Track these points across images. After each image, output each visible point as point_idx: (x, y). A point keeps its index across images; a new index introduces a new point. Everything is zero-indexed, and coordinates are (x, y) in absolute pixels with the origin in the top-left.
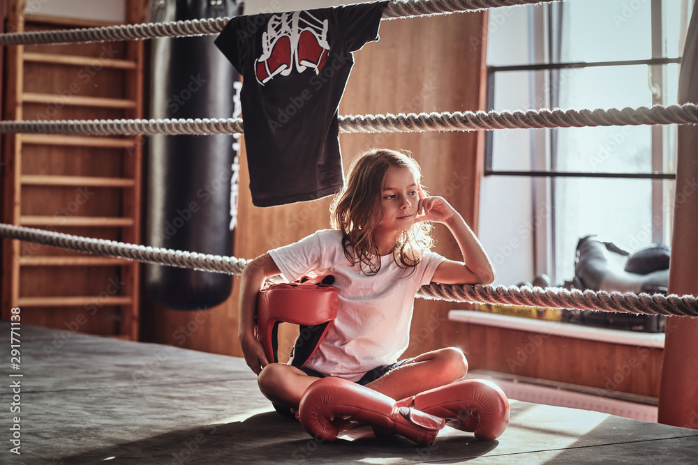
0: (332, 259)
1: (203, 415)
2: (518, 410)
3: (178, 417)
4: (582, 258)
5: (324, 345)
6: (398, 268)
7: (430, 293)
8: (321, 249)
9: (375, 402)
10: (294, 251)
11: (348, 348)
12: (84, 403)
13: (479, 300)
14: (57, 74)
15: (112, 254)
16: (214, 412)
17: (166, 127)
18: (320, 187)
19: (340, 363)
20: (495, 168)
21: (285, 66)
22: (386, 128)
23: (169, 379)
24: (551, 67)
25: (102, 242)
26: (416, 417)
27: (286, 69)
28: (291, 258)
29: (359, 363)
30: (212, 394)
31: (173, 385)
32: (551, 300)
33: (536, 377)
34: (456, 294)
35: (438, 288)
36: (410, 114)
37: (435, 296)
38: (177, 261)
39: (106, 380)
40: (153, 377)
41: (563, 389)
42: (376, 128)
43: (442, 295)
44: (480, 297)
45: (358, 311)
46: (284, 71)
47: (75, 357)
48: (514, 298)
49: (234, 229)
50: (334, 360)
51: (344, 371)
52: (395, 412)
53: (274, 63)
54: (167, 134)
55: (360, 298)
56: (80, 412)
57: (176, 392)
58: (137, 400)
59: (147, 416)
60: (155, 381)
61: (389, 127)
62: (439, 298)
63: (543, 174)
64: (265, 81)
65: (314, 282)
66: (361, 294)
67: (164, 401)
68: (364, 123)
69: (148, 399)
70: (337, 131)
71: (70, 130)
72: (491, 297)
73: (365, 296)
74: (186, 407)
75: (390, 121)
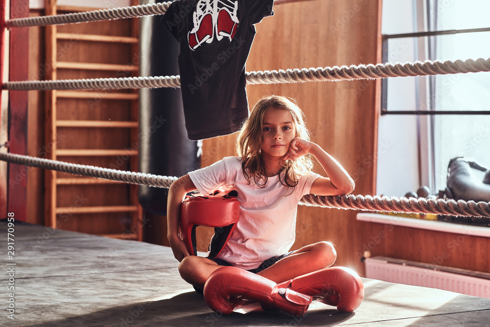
0: (234, 179)
1: (141, 294)
2: (379, 288)
3: (123, 296)
4: (452, 174)
5: (230, 242)
6: (283, 186)
7: (310, 202)
8: (226, 171)
9: (259, 284)
10: (207, 173)
11: (248, 244)
12: (58, 286)
13: (344, 206)
14: (82, 48)
15: (94, 176)
16: (150, 292)
17: (129, 83)
18: (232, 125)
19: (243, 255)
20: (389, 109)
21: (209, 36)
22: (278, 80)
23: (131, 267)
24: (429, 34)
25: (88, 167)
26: (290, 296)
27: (210, 38)
28: (204, 178)
29: (257, 255)
30: (156, 278)
31: (132, 272)
32: (394, 206)
33: (420, 261)
34: (328, 202)
35: (316, 199)
36: (295, 70)
37: (313, 204)
38: (138, 180)
39: (85, 268)
40: (120, 266)
41: (438, 270)
42: (271, 80)
43: (318, 203)
44: (344, 204)
45: (253, 218)
46: (208, 40)
47: (70, 251)
48: (368, 204)
49: (200, 155)
50: (238, 253)
51: (246, 261)
52: (275, 292)
53: (201, 34)
54: (151, 88)
55: (255, 209)
56: (53, 293)
57: (131, 277)
58: (99, 284)
59: (100, 296)
60: (120, 269)
61: (280, 79)
62: (316, 205)
63: (425, 113)
64: (195, 48)
65: (223, 195)
66: (256, 206)
67: (118, 284)
68: (263, 77)
69: (108, 283)
70: (245, 83)
71: (66, 87)
72: (352, 204)
73: (259, 207)
74: (132, 289)
75: (281, 75)
